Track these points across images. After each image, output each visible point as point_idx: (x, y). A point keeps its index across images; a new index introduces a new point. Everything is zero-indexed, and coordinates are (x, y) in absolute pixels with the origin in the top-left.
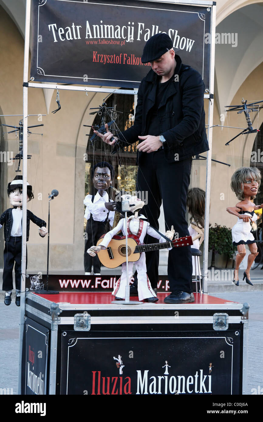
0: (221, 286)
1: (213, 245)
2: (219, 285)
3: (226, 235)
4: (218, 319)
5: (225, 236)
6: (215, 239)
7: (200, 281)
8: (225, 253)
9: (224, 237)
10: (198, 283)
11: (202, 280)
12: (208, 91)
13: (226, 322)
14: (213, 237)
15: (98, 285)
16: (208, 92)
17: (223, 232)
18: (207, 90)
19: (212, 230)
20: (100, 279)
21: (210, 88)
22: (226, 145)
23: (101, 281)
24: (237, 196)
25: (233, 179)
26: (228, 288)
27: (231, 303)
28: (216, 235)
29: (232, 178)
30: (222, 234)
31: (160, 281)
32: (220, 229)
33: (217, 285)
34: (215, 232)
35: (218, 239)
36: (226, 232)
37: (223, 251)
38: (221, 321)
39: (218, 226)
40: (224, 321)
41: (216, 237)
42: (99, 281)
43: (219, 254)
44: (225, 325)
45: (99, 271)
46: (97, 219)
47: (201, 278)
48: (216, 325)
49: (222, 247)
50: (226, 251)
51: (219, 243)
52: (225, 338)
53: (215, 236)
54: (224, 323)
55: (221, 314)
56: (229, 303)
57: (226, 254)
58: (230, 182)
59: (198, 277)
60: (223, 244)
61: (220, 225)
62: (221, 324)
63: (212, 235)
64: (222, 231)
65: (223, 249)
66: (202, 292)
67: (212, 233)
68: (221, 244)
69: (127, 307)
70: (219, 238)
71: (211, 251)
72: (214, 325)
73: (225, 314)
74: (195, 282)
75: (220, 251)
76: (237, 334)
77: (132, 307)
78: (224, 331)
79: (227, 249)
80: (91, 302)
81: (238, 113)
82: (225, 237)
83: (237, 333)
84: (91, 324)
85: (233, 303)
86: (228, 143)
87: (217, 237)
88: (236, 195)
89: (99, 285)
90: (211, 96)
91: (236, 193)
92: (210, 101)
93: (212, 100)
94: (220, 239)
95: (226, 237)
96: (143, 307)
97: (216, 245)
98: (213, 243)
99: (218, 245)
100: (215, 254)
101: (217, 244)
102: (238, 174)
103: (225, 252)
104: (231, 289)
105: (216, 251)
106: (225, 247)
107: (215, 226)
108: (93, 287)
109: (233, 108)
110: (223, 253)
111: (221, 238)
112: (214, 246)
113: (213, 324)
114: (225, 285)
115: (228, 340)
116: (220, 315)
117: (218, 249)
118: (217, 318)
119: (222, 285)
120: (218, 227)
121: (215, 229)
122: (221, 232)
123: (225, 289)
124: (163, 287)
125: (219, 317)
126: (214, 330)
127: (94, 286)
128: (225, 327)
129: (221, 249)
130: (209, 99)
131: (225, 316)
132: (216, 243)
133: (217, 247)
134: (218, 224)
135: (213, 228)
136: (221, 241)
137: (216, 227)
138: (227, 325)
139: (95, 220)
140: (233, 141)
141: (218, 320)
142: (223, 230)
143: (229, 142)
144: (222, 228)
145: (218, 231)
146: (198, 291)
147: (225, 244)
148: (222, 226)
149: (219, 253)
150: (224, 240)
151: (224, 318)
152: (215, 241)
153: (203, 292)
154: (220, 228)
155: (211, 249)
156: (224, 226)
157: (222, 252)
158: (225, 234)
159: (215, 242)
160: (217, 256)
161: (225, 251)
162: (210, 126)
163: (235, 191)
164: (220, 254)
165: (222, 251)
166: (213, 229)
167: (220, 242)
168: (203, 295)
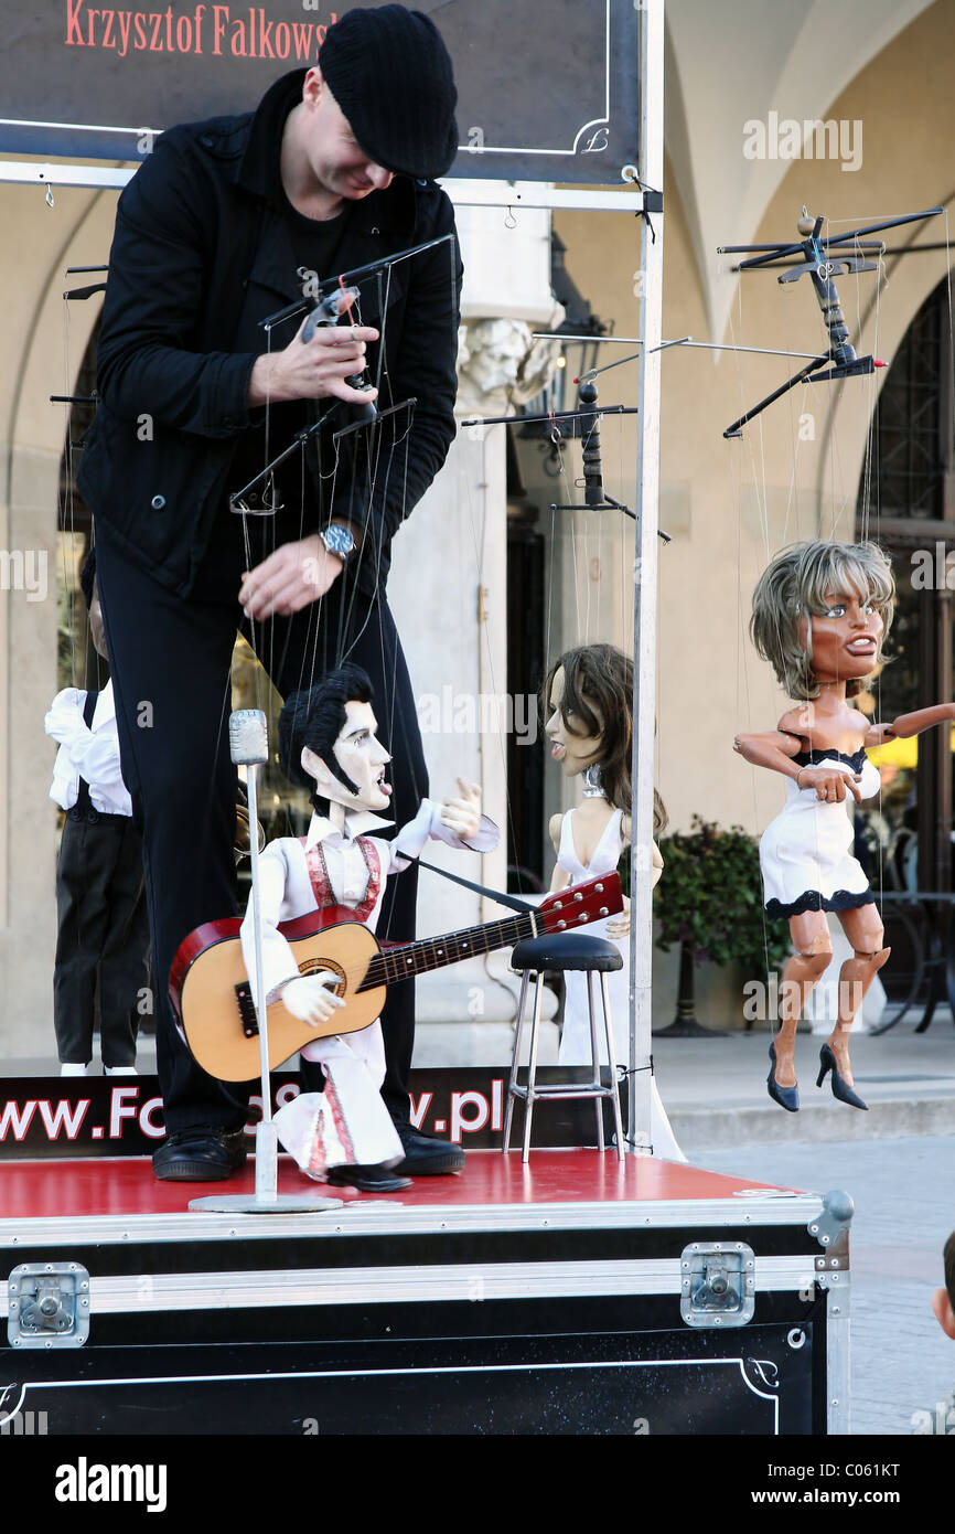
0: (726, 1118)
1: (684, 918)
2: (715, 1112)
3: (747, 868)
4: (704, 1273)
5: (740, 873)
6: (691, 889)
7: (615, 1091)
8: (741, 959)
9: (734, 877)
10: (608, 1102)
11: (623, 1086)
12: (636, 174)
13: (743, 1288)
14: (683, 881)
15: (125, 1121)
16: (637, 181)
17: (732, 854)
18: (629, 173)
19: (678, 847)
20: (132, 1092)
21: (643, 160)
22: (725, 436)
23: (136, 1103)
24: (779, 681)
25: (761, 600)
26: (759, 1125)
27: (766, 1192)
28: (698, 871)
29: (758, 595)
30: (726, 864)
31: (426, 1099)
32: (719, 842)
33: (706, 1112)
34: (692, 857)
35: (707, 888)
36: (746, 857)
37: (735, 948)
38: (719, 1281)
39: (705, 829)
40: (733, 1283)
41: (696, 882)
42: (126, 1102)
43: (714, 964)
44: (740, 1303)
45: (130, 1055)
46: (113, 806)
47: (617, 1077)
48: (697, 1303)
49: (729, 928)
50: (749, 948)
51: (711, 909)
52: (740, 1361)
53: (692, 876)
54: (732, 1292)
55: (718, 1247)
56: (754, 1192)
57: (748, 960)
58: (748, 613)
59: (606, 1070)
60: (731, 914)
61: (714, 824)
62: (721, 1296)
63: (677, 869)
64: (726, 853)
65: (730, 940)
66: (623, 1147)
67: (678, 860)
68: (723, 912)
69: (265, 1224)
70: (714, 884)
71: (676, 947)
72: (685, 1303)
73: (740, 1247)
74: (592, 1100)
75: (718, 947)
76: (796, 1340)
77: (286, 1224)
78: (735, 1329)
79: (751, 940)
80: (91, 1204)
81: (781, 282)
82: (739, 882)
83: (797, 1338)
84: (91, 1312)
85: (775, 1192)
86: (736, 427)
87: (704, 882)
88: (774, 675)
89: (130, 1125)
90: (652, 202)
91: (775, 667)
92: (648, 222)
93: (657, 219)
94: (716, 888)
95: (745, 878)
96: (343, 1222)
97: (697, 919)
98: (683, 908)
99: (709, 921)
100: (695, 962)
101: (702, 914)
102: (783, 577)
103: (743, 953)
104: (775, 1128)
105: (699, 946)
106: (743, 929)
107: (693, 826)
108: (97, 1132)
109: (764, 257)
110: (732, 957)
111: (724, 883)
112: (689, 923)
113: (679, 1296)
114: (744, 1109)
115: (752, 1373)
116: (713, 1255)
117: (706, 940)
118: (698, 1265)
119: (732, 1111)
120: (707, 835)
121: (695, 844)
122: (719, 855)
123: (746, 1131)
124: (440, 1125)
125: (710, 1260)
126: (683, 1324)
127: (107, 1130)
128: (740, 1310)
129: (721, 936)
130: (644, 213)
131: (739, 1255)
132: (697, 908)
133: (702, 926)
134: (708, 819)
135: (683, 839)
136: (721, 899)
137: (698, 830)
138: (750, 1301)
139: (101, 809)
140: (759, 415)
141: (704, 1278)
142: (729, 846)
143: (743, 421)
144: (726, 836)
145: (709, 853)
146: (608, 1142)
147: (741, 912)
148: (725, 827)
149: (715, 957)
150: (737, 892)
151: (732, 1264)
152: (693, 900)
153: (632, 1143)
154: (717, 836)
155: (676, 939)
156: (733, 828)
157: (725, 954)
158: (741, 865)
159: (691, 907)
160: (703, 971)
161: (742, 947)
162: (649, 346)
163: (771, 657)
164: (720, 962)
165: (730, 949)
166: (681, 843)
167: (719, 904)
168: (631, 1159)
